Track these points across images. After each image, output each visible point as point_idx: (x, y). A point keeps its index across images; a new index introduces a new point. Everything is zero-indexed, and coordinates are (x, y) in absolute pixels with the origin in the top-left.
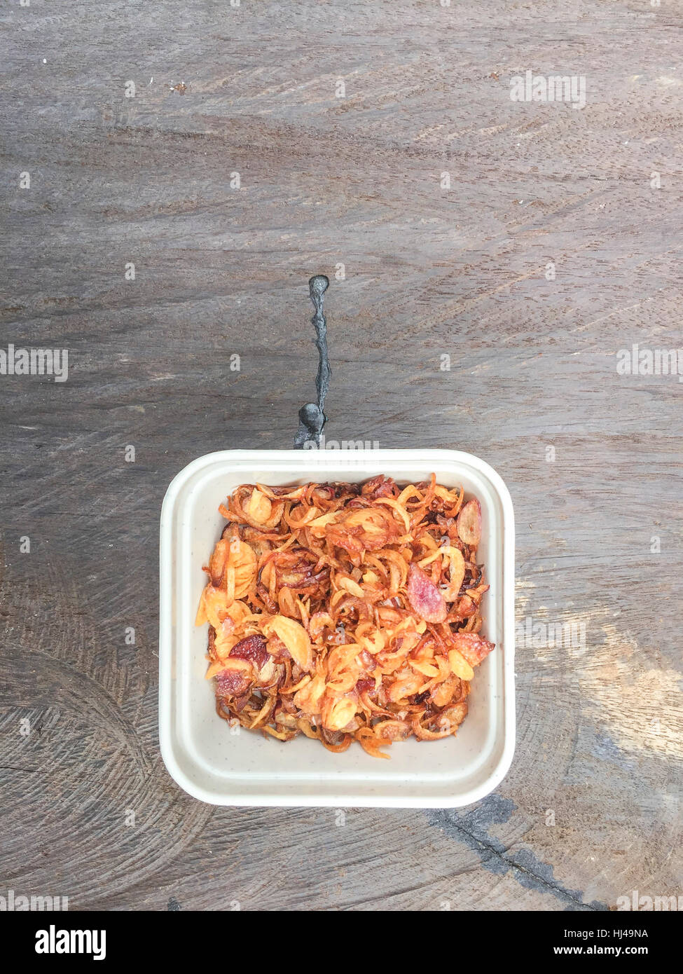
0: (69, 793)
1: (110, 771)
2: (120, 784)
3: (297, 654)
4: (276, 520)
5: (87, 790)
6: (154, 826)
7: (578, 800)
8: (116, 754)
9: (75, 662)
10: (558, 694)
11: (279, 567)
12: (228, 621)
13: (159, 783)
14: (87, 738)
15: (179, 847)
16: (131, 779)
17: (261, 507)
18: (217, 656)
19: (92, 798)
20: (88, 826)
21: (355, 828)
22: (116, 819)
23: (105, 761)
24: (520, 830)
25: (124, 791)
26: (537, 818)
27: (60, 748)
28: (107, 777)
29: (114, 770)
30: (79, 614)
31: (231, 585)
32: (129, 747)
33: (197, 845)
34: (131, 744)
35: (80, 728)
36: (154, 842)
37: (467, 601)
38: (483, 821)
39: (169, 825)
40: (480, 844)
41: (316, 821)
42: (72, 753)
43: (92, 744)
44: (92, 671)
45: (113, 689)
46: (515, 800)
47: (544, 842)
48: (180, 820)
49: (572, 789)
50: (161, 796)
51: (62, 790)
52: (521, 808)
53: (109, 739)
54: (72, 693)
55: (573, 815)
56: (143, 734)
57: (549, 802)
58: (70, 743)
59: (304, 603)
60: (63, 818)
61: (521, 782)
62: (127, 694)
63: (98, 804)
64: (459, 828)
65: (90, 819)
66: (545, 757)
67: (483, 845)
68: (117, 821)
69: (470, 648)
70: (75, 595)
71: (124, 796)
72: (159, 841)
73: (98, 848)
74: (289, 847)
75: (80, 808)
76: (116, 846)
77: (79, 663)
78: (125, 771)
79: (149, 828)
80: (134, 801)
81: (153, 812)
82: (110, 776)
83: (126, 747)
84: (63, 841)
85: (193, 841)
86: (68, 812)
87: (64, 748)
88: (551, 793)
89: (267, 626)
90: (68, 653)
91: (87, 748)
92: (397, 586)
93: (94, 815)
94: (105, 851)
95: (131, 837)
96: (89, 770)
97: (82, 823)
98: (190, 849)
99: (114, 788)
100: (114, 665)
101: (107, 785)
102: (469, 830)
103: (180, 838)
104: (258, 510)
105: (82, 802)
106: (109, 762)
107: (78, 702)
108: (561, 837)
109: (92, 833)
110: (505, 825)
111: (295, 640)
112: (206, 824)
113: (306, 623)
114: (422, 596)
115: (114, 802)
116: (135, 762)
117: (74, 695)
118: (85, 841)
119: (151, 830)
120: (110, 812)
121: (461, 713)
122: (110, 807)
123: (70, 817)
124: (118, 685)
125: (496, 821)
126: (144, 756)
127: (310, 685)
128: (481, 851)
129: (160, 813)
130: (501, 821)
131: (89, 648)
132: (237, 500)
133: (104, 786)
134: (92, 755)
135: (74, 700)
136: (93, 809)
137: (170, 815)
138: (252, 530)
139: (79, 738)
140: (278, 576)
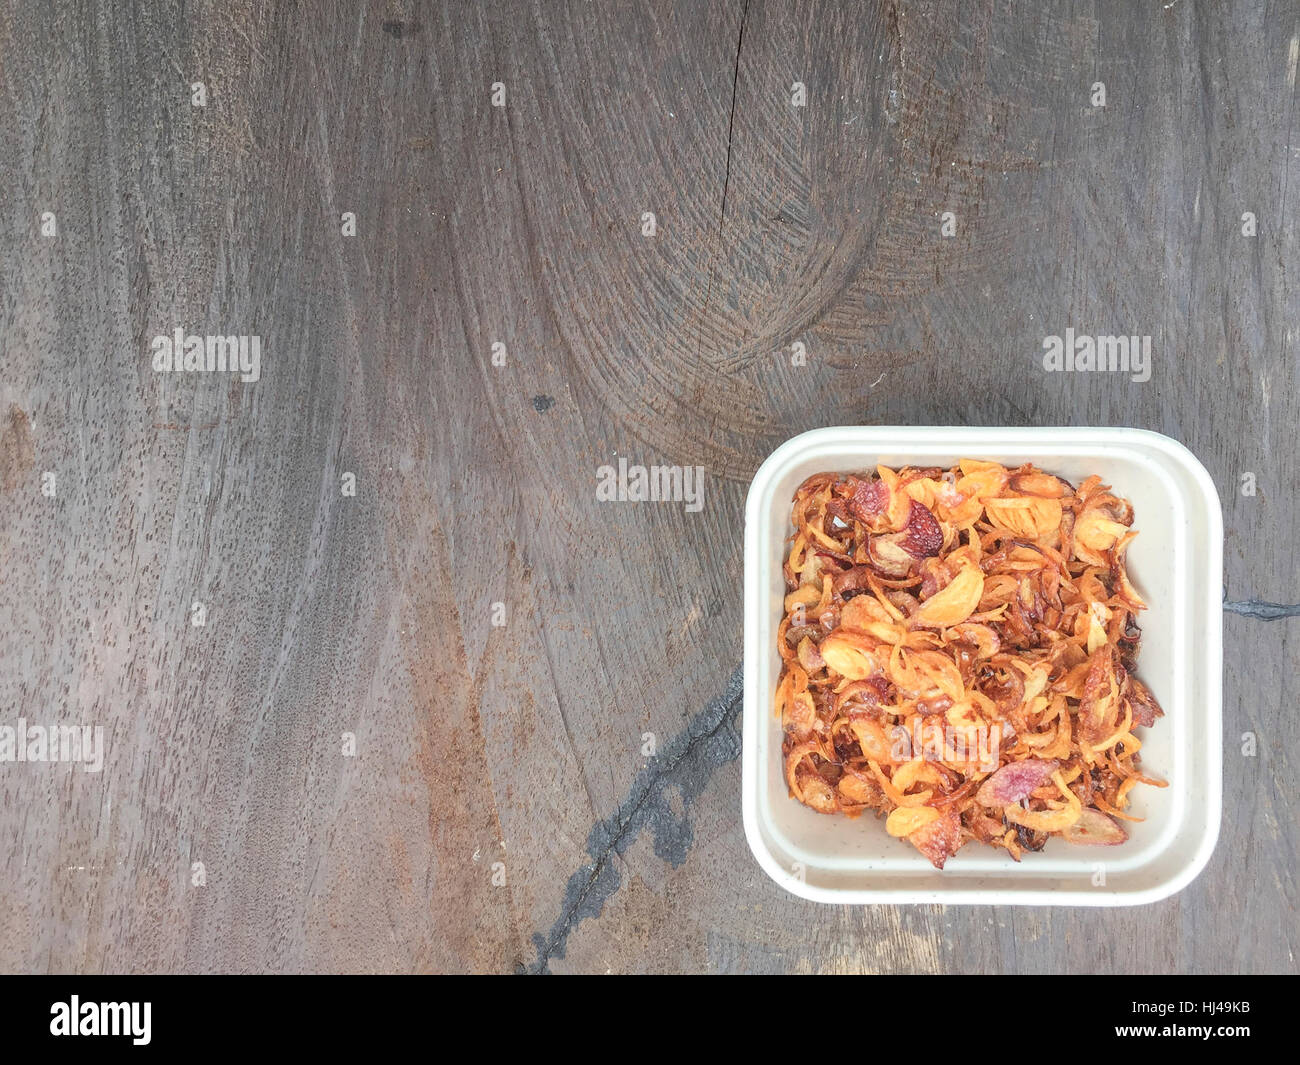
0: (694, 261)
1: (723, 315)
2: (706, 330)
3: (935, 606)
4: (1083, 556)
5: (698, 284)
6: (649, 376)
7: (686, 952)
8: (746, 324)
9: (871, 268)
10: (828, 927)
11: (1040, 574)
12: (959, 499)
13: (707, 383)
14: (767, 283)
15: (622, 411)
16: (713, 344)
17: (1101, 535)
18: (908, 481)
19: (686, 291)
20: (649, 285)
21: (646, 649)
22: (659, 324)
23: (737, 309)
24: (645, 872)
25: (697, 336)
26: (662, 895)
27: (755, 247)
28: (714, 311)
29: (724, 321)
30: (938, 273)
31: (1008, 503)
32: (755, 341)
33: (624, 434)
34: (759, 344)
35: (781, 274)
36: (629, 376)
37: (997, 831)
38: (656, 823)
39: (651, 397)
40: (628, 819)
41: (656, 596)
42: (749, 264)
43: (759, 291)
44: (858, 290)
45: (835, 320)
46: (685, 866)
47: (630, 905)
48: (656, 411)
49: (700, 944)
50: (689, 385)
51: (697, 249)
52: (674, 874)
53: (766, 314)
54: (828, 262)
55: (666, 945)
56: (773, 361)
57: (683, 912)
58: (761, 260)
59: (1003, 615)
60: (660, 252)
61: (709, 875)
62: (829, 339)
63: (678, 300)
64: (648, 790)
65: (658, 288)
66: (743, 908)
67: (627, 823)
68: (657, 326)
69: (937, 834)
70: (964, 267)
71: (690, 336)
72: (629, 383)
73: (620, 299)
74: (623, 560)
75: (674, 275)
76: (622, 325)
77: (869, 273)
78: (723, 336)
79: (646, 369)
80: (683, 349)
81: (669, 376)
82: (715, 316)
83: (756, 337)
84: (628, 251)
85: (629, 429)
86: (669, 258)
87: (755, 253)
88: (695, 915)
89: (968, 561)
90: (883, 258)
91: (755, 284)
92: (1031, 743)
93: (664, 294)
94: (615, 308)
95: (634, 344)
96: (724, 287)
97: (653, 278)
98: (619, 424)
99: (701, 322)
100: (866, 321)
101: (704, 312)
102: (645, 804)
103: (633, 411)
104: (1097, 530)
105: (682, 277)
106: (735, 315)
107: (816, 271)
108: (637, 929)
109: (640, 290)
110: (651, 853)
111: (955, 603)
112: (652, 446)
113: (977, 618)
114: (1019, 777)
115: (681, 322)
116: (736, 349)
117: (826, 266)
118: (629, 281)
119: (644, 372)
120: (668, 316)
121: (821, 805)
122: (674, 315)
123: (661, 262)
124: (839, 326)
125: (657, 840)
126: (743, 362)
127: (889, 620)
128: (618, 820)
129: (666, 385)
130: (657, 848)
131: (890, 287)
132: (1108, 500)
133: (702, 307)
134: (745, 290)
135: (820, 265)
136: (672, 292)
137: (664, 400)
138: (1069, 523)
139: (767, 274)
140: (1029, 573)
